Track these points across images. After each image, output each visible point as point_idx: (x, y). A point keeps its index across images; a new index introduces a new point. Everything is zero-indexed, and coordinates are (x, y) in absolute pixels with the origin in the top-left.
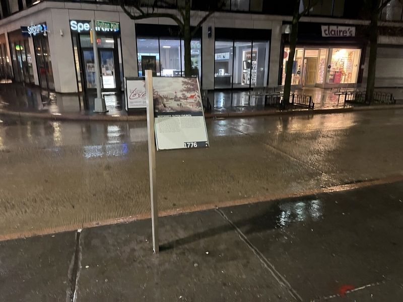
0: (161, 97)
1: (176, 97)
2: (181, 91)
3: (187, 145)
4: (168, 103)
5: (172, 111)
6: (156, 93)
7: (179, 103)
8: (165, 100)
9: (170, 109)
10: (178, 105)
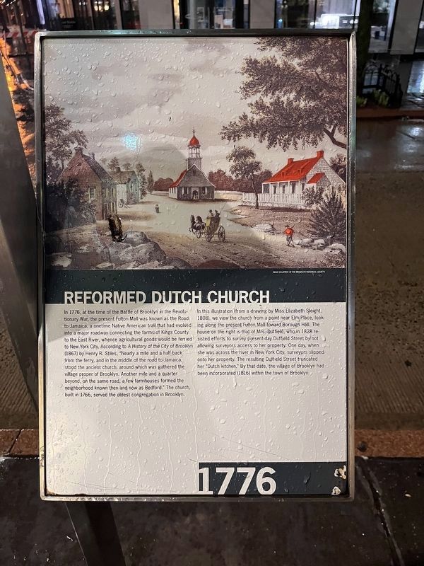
0: (97, 171)
1: (192, 171)
2: (232, 133)
3: (216, 480)
4: (137, 209)
5: (154, 265)
6: (73, 146)
7: (203, 211)
8: (121, 191)
9: (143, 249)
10: (196, 225)
